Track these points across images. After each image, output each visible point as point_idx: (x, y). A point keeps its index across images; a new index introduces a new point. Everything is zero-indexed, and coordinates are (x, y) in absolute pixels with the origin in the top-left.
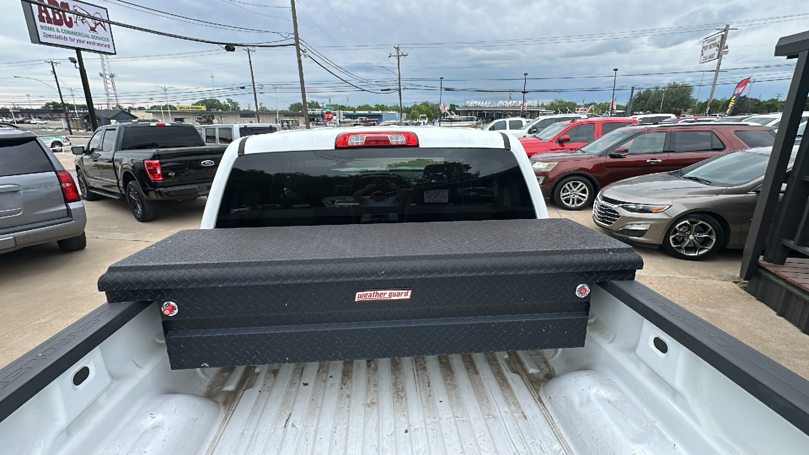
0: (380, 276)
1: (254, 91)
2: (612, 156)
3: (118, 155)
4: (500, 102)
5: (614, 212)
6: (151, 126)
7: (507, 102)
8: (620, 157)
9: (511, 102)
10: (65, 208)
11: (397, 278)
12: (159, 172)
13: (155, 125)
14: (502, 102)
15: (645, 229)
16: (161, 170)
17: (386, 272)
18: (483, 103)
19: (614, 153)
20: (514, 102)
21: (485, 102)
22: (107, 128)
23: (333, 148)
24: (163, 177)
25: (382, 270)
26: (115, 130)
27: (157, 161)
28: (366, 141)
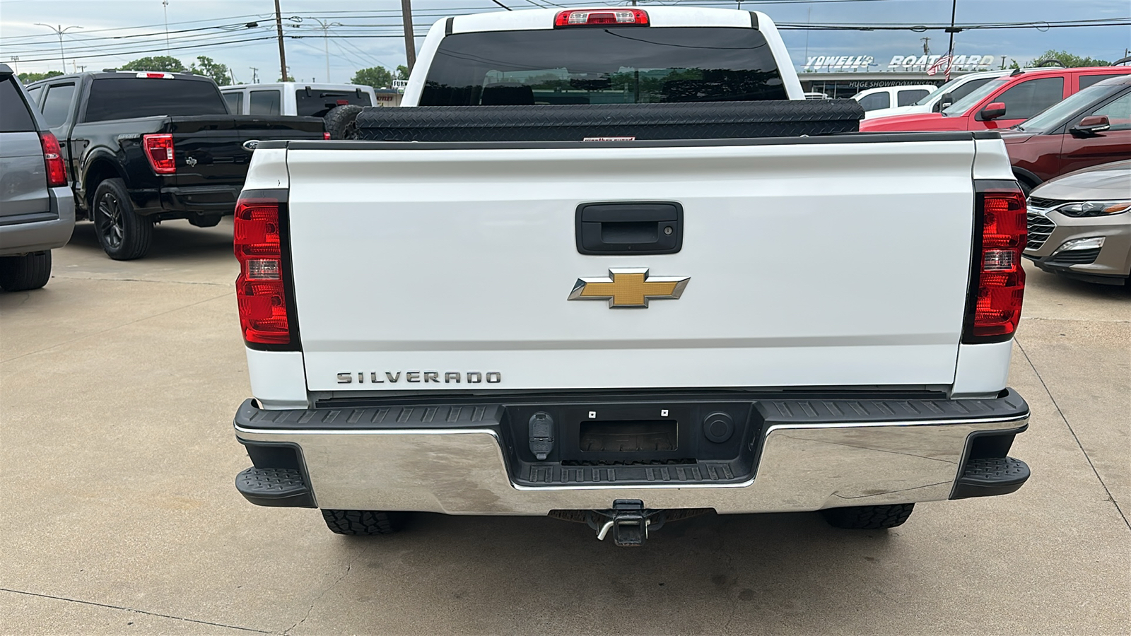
0: (607, 121)
1: (280, 31)
2: (1077, 134)
3: (82, 130)
4: (895, 57)
5: (1046, 221)
6: (139, 78)
7: (914, 58)
8: (1092, 134)
9: (924, 58)
10: (47, 196)
11: (621, 123)
12: (170, 155)
13: (146, 76)
14: (902, 58)
15: (1098, 247)
16: (174, 154)
17: (612, 118)
18: (849, 62)
19: (1078, 127)
20: (933, 58)
21: (855, 59)
22: (52, 83)
23: (552, 28)
24: (175, 167)
25: (608, 115)
26: (73, 84)
27: (168, 136)
28: (589, 20)
